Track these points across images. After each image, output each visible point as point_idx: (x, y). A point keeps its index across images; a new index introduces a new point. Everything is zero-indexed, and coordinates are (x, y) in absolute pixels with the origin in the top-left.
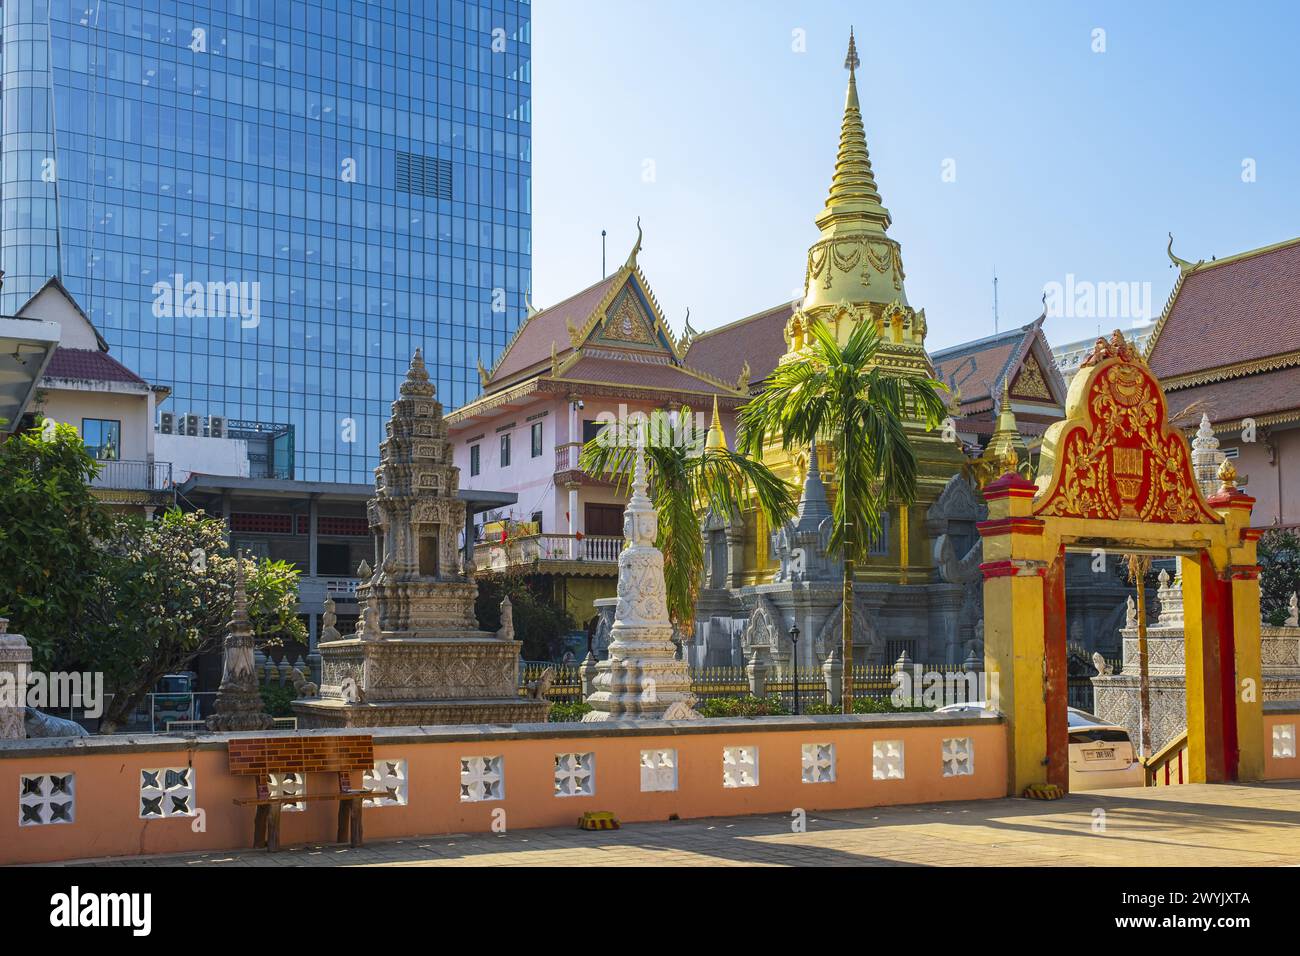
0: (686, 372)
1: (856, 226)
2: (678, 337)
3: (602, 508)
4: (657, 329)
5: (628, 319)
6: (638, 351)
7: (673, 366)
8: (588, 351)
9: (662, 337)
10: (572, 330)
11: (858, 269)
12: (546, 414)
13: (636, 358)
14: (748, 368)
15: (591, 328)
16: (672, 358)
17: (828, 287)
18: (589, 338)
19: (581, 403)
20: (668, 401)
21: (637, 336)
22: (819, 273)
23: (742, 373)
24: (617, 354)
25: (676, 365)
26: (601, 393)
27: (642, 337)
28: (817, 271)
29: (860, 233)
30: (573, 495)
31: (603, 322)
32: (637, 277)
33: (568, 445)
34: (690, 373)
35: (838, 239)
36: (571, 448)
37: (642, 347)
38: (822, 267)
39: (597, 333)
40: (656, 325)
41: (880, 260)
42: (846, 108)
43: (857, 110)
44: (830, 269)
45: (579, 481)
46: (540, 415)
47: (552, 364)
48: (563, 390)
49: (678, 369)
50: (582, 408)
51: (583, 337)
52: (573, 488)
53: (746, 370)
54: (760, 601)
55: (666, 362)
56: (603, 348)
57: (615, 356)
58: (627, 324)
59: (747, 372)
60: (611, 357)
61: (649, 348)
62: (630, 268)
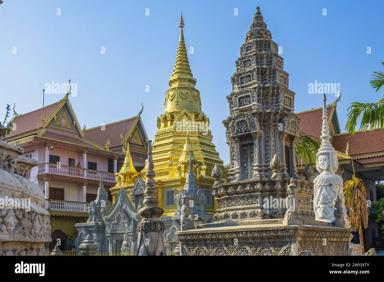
0: (85, 141)
1: (187, 84)
2: (82, 128)
3: (56, 190)
4: (75, 124)
5: (64, 119)
6: (67, 131)
7: (80, 139)
8: (49, 129)
9: (76, 127)
10: (42, 120)
11: (188, 99)
12: (33, 151)
13: (66, 134)
14: (109, 142)
15: (50, 121)
16: (80, 136)
17: (177, 105)
18: (49, 124)
19: (52, 147)
20: (83, 150)
21: (67, 126)
22: (173, 99)
23: (107, 143)
24: (60, 131)
25: (81, 138)
26: (59, 144)
27: (69, 127)
28: (172, 98)
29: (188, 86)
30: (47, 184)
31: (55, 119)
32: (68, 104)
33: (45, 164)
34: (86, 142)
35: (181, 87)
36: (46, 165)
37: (69, 130)
38: (174, 97)
39: (52, 123)
40: (74, 122)
41: (195, 97)
42: (180, 41)
43: (184, 42)
44: (177, 98)
45: (50, 178)
46: (30, 152)
47: (38, 132)
48: (44, 142)
49: (82, 140)
50: (52, 149)
51: (47, 123)
52: (47, 181)
53: (108, 142)
54: (174, 222)
55: (77, 137)
56: (54, 128)
57: (59, 132)
58: (63, 121)
59: (109, 143)
60: (57, 133)
61: (72, 131)
62: (66, 100)
